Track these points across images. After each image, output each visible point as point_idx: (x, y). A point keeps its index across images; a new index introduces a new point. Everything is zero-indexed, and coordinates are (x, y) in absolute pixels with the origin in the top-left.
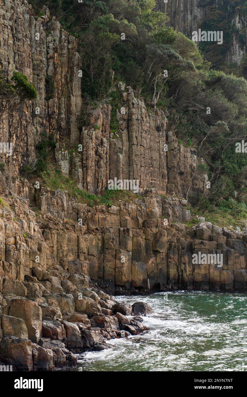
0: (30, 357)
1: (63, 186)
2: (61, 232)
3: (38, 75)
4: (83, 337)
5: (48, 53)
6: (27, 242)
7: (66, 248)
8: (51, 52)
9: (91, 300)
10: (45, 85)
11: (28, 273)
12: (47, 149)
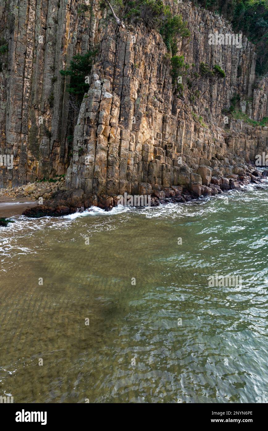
0: (200, 191)
1: (242, 118)
2: (237, 138)
3: (234, 66)
4: (230, 184)
5: (240, 54)
6: (214, 143)
7: (239, 146)
8: (242, 53)
9: (242, 169)
10: (237, 70)
11: (214, 156)
12: (236, 101)
